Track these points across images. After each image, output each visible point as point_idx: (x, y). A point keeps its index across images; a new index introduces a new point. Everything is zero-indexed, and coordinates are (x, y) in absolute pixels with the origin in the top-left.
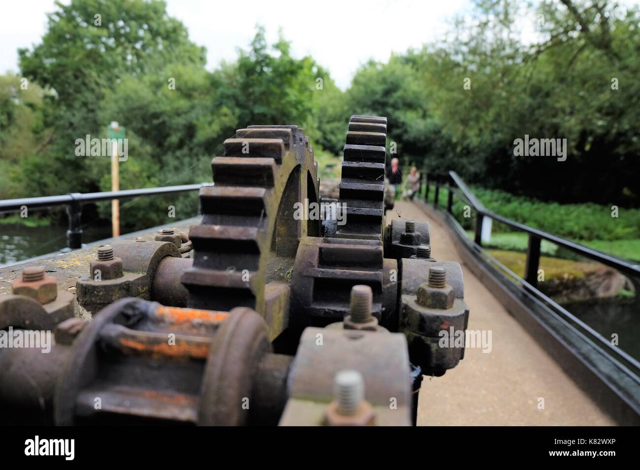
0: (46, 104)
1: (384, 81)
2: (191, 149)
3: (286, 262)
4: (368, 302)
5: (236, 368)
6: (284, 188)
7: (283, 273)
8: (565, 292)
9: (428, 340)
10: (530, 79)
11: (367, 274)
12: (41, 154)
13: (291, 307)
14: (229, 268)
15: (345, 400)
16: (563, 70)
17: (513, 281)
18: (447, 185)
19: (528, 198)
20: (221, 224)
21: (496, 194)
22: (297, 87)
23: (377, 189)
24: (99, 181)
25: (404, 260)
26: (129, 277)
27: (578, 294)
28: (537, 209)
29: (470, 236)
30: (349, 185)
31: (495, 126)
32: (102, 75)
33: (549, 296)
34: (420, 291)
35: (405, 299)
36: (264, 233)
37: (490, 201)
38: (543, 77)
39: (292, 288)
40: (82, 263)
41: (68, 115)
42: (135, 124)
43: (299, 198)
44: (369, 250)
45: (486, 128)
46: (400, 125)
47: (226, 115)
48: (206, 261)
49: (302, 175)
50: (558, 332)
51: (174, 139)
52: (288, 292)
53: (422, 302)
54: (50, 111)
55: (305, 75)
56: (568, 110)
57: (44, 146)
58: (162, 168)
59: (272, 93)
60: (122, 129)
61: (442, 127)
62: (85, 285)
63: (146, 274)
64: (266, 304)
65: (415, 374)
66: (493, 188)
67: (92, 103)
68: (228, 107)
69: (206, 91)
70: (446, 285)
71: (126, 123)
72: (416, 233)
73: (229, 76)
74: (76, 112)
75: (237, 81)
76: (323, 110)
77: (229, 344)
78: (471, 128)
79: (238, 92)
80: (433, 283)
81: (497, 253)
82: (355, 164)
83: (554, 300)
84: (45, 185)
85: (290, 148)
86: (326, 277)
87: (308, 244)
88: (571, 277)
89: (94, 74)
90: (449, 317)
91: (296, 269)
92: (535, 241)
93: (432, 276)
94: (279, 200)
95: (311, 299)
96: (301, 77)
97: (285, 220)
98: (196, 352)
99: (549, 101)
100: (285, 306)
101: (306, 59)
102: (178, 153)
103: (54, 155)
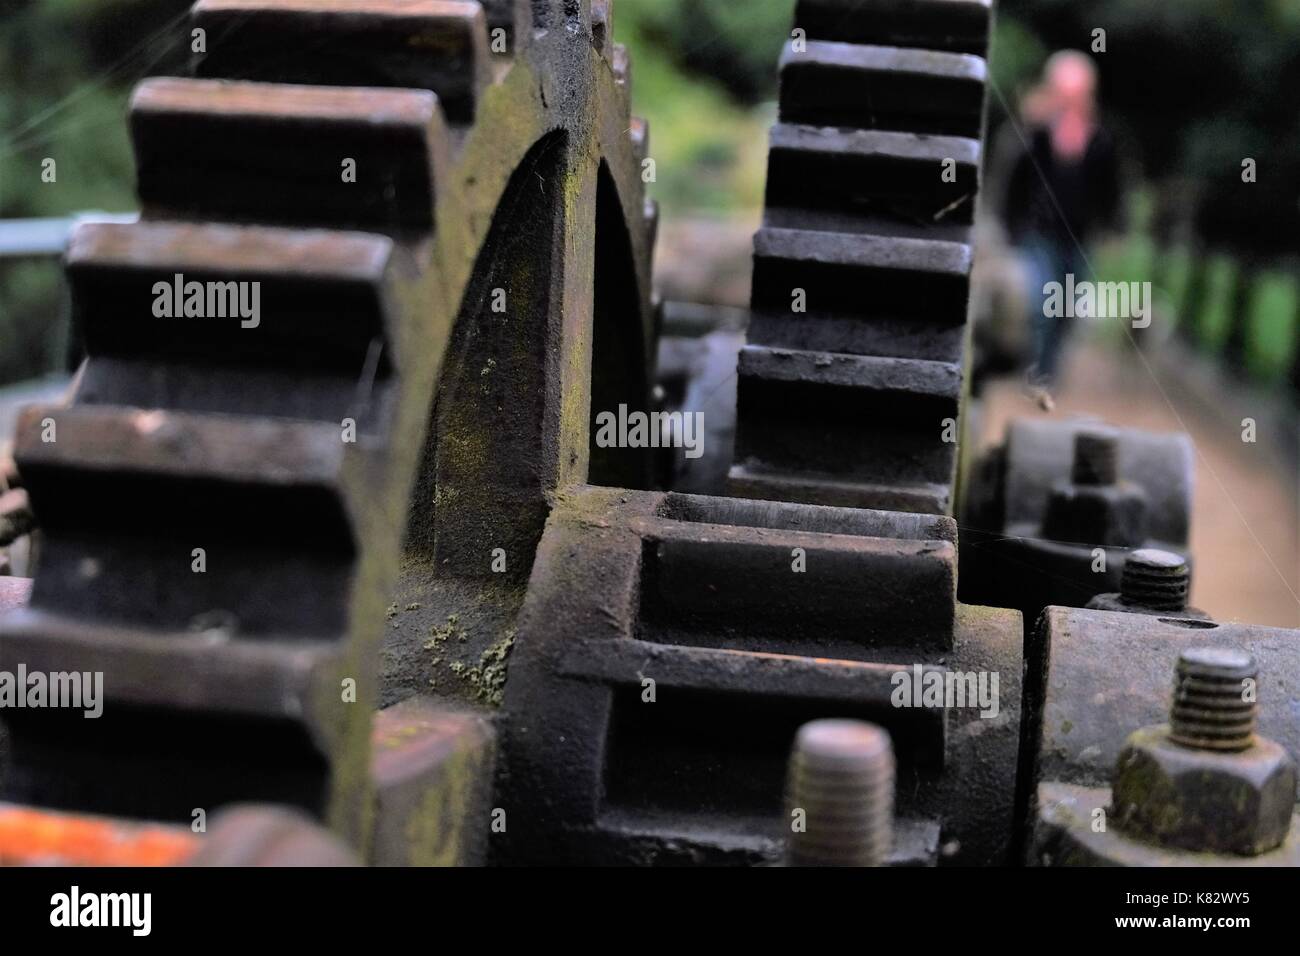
3: (481, 609)
4: (872, 803)
7: (464, 657)
14: (203, 619)
20: (170, 402)
23: (938, 265)
25: (1057, 613)
34: (1130, 762)
35: (1054, 804)
39: (507, 734)
43: (553, 299)
44: (889, 559)
48: (96, 584)
49: (569, 185)
52: (487, 750)
53: (1136, 816)
64: (378, 804)
70: (1256, 739)
72: (1122, 490)
80: (1193, 727)
82: (831, 140)
85: (518, 47)
87: (590, 518)
91: (529, 640)
93: (1190, 691)
95: (599, 791)
97: (483, 398)
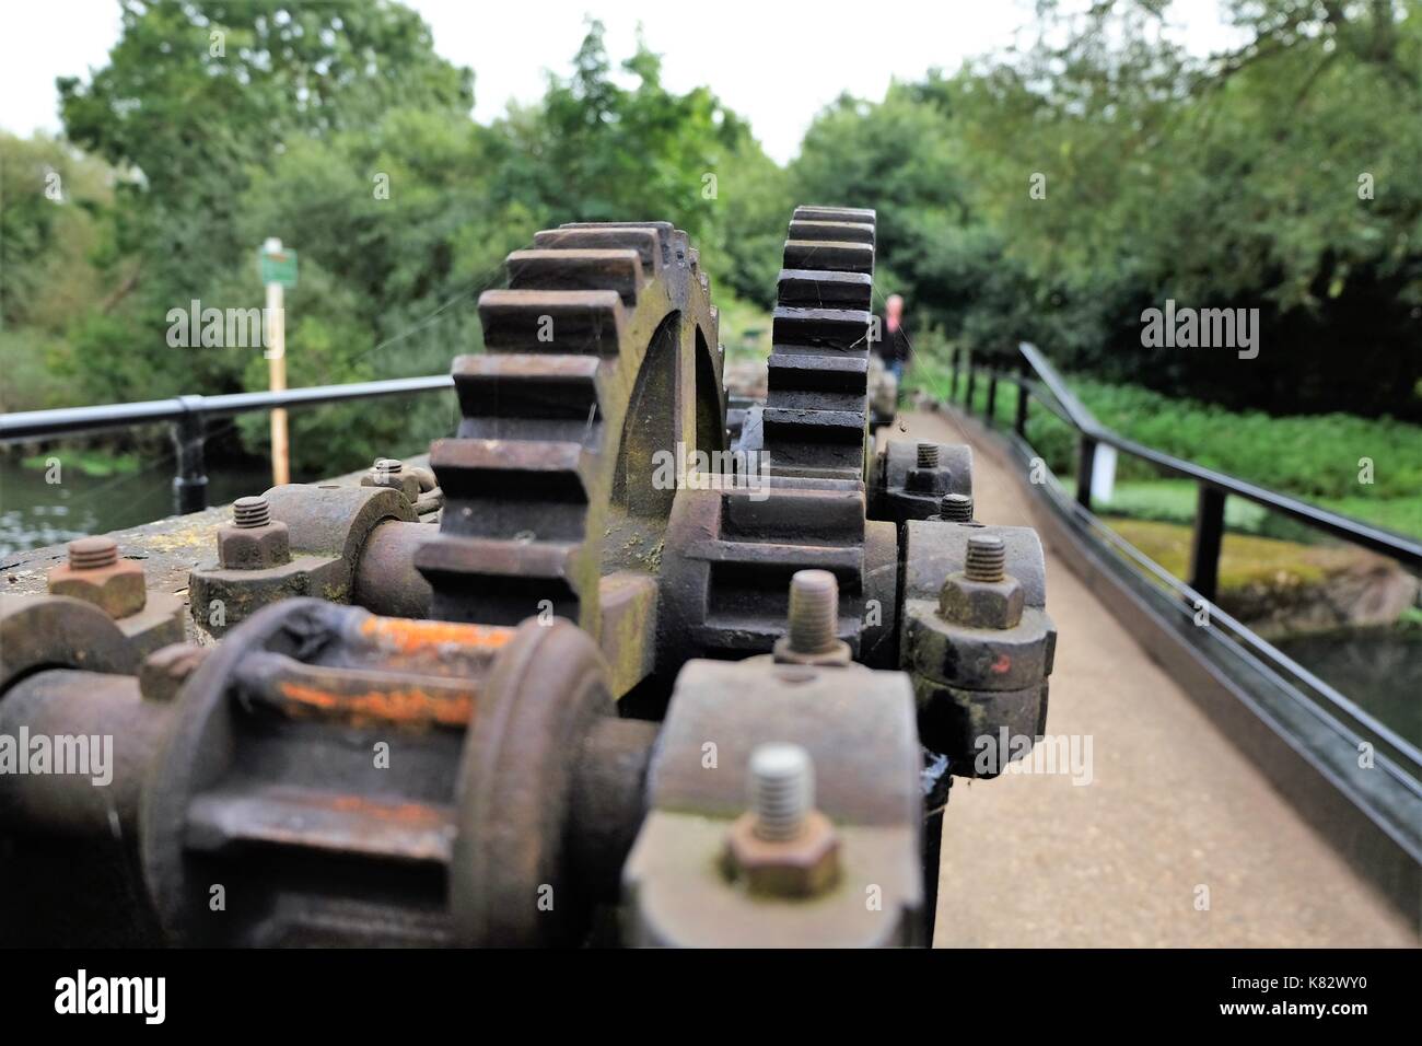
0: (122, 201)
1: (874, 141)
2: (443, 299)
3: (649, 529)
4: (828, 612)
5: (533, 744)
6: (642, 360)
7: (642, 552)
8: (1278, 613)
9: (965, 697)
10: (1207, 133)
11: (829, 553)
12: (114, 314)
13: (659, 626)
14: (519, 535)
15: (771, 807)
16: (1284, 112)
17: (1162, 588)
18: (1016, 374)
19: (1198, 404)
20: (502, 436)
21: (1127, 394)
22: (678, 156)
23: (852, 368)
24: (242, 372)
25: (912, 524)
26: (303, 564)
27: (1308, 617)
28: (1220, 428)
29: (1066, 489)
30: (789, 359)
31: (1126, 242)
32: (243, 136)
33: (1245, 619)
34: (947, 588)
35: (913, 609)
36: (598, 456)
37: (1113, 412)
38: (1237, 128)
39: (663, 585)
40: (205, 541)
41: (171, 226)
42: (318, 244)
43: (677, 387)
44: (834, 500)
45: (1105, 245)
46: (909, 240)
47: (518, 221)
48: (469, 519)
49: (682, 335)
50: (1260, 700)
51: (405, 276)
52: (654, 594)
53: (951, 613)
54: (131, 216)
55: (696, 129)
56: (1293, 204)
57: (121, 296)
58: (379, 340)
59: (622, 171)
60: (290, 254)
61: (1006, 245)
62: (207, 581)
63: (340, 557)
64: (603, 617)
65: (935, 772)
66: (1121, 381)
67: (223, 199)
68: (523, 202)
69: (475, 168)
70: (1005, 576)
71: (297, 241)
72: (940, 470)
73: (525, 134)
74: (188, 220)
75: (543, 145)
76: (737, 208)
77: (518, 693)
78: (1071, 248)
79: (545, 168)
80: (976, 571)
81: (1126, 526)
82: (802, 313)
83: (1254, 630)
84: (125, 382)
85: (656, 273)
86: (738, 559)
88: (1294, 580)
89: (225, 132)
90: (1011, 646)
91: (671, 542)
92: (1213, 498)
93: (974, 555)
94: (631, 385)
95: (705, 609)
96: (686, 134)
97: (647, 434)
98: (445, 711)
99: (1250, 183)
100: (646, 623)
101: (697, 94)
102: (415, 307)
103: (142, 315)
